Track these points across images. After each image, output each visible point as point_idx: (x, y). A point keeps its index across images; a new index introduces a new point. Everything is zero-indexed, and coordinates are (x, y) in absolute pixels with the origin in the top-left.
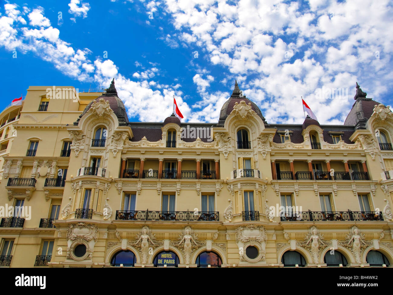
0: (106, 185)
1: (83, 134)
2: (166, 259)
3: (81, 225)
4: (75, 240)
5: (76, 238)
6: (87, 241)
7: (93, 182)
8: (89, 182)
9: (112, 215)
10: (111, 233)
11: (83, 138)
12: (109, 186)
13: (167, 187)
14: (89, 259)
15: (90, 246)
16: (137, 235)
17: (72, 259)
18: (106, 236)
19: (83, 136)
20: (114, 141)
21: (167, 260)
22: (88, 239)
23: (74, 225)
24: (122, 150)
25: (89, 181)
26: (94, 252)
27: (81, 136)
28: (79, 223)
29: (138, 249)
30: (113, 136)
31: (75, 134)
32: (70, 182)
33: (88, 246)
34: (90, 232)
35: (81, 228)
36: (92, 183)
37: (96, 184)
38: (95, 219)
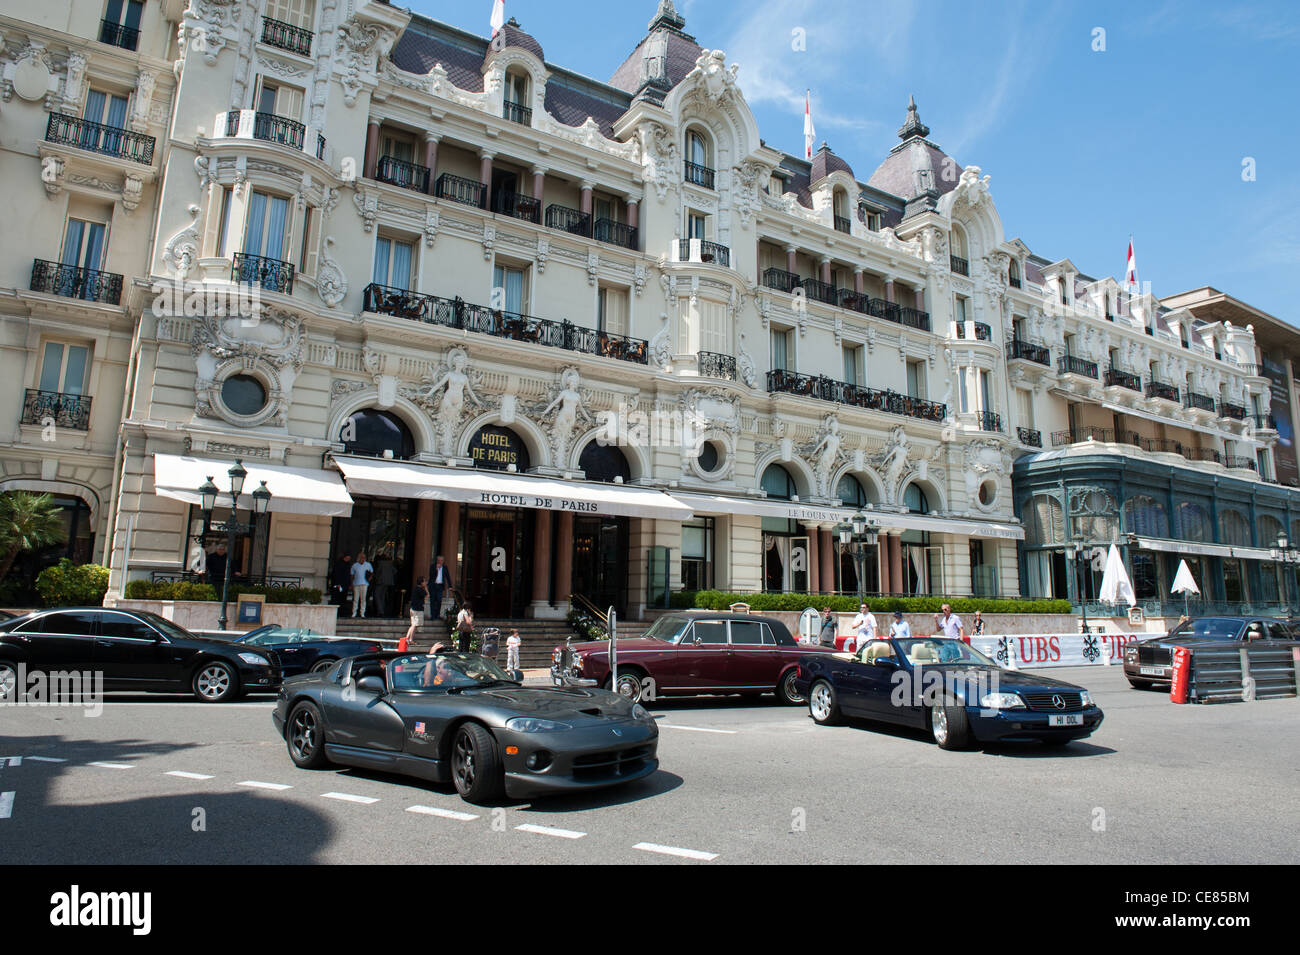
0: (326, 191)
2: (494, 447)
4: (232, 357)
5: (236, 353)
6: (276, 368)
7: (288, 172)
8: (276, 168)
9: (346, 295)
10: (345, 350)
12: (336, 198)
13: (511, 242)
14: (276, 425)
15: (284, 381)
16: (430, 368)
17: (219, 419)
18: (330, 360)
20: (348, 49)
21: (497, 452)
22: (277, 360)
24: (376, 88)
25: (275, 164)
26: (293, 403)
29: (429, 410)
30: (346, 30)
32: (192, 150)
33: (278, 383)
34: (285, 339)
36: (286, 175)
37: (301, 180)
38: (300, 298)
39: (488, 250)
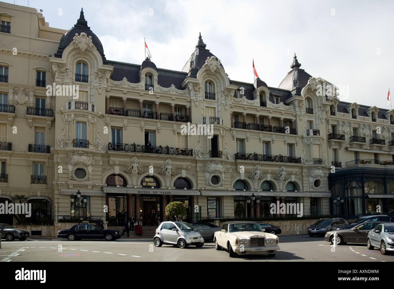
0: (96, 119)
1: (66, 68)
2: (149, 182)
3: (81, 153)
4: (76, 165)
6: (87, 167)
7: (85, 116)
9: (103, 146)
10: (105, 160)
11: (67, 72)
12: (99, 120)
13: (149, 125)
14: (89, 181)
16: (128, 163)
17: (75, 180)
18: (101, 163)
19: (66, 69)
20: (98, 78)
21: (150, 183)
22: (87, 165)
23: (73, 152)
24: (107, 88)
27: (64, 69)
28: (79, 151)
30: (97, 73)
31: (59, 67)
32: (61, 113)
33: (88, 170)
34: (88, 159)
35: (80, 156)
37: (88, 118)
38: (91, 148)
39: (142, 129)
